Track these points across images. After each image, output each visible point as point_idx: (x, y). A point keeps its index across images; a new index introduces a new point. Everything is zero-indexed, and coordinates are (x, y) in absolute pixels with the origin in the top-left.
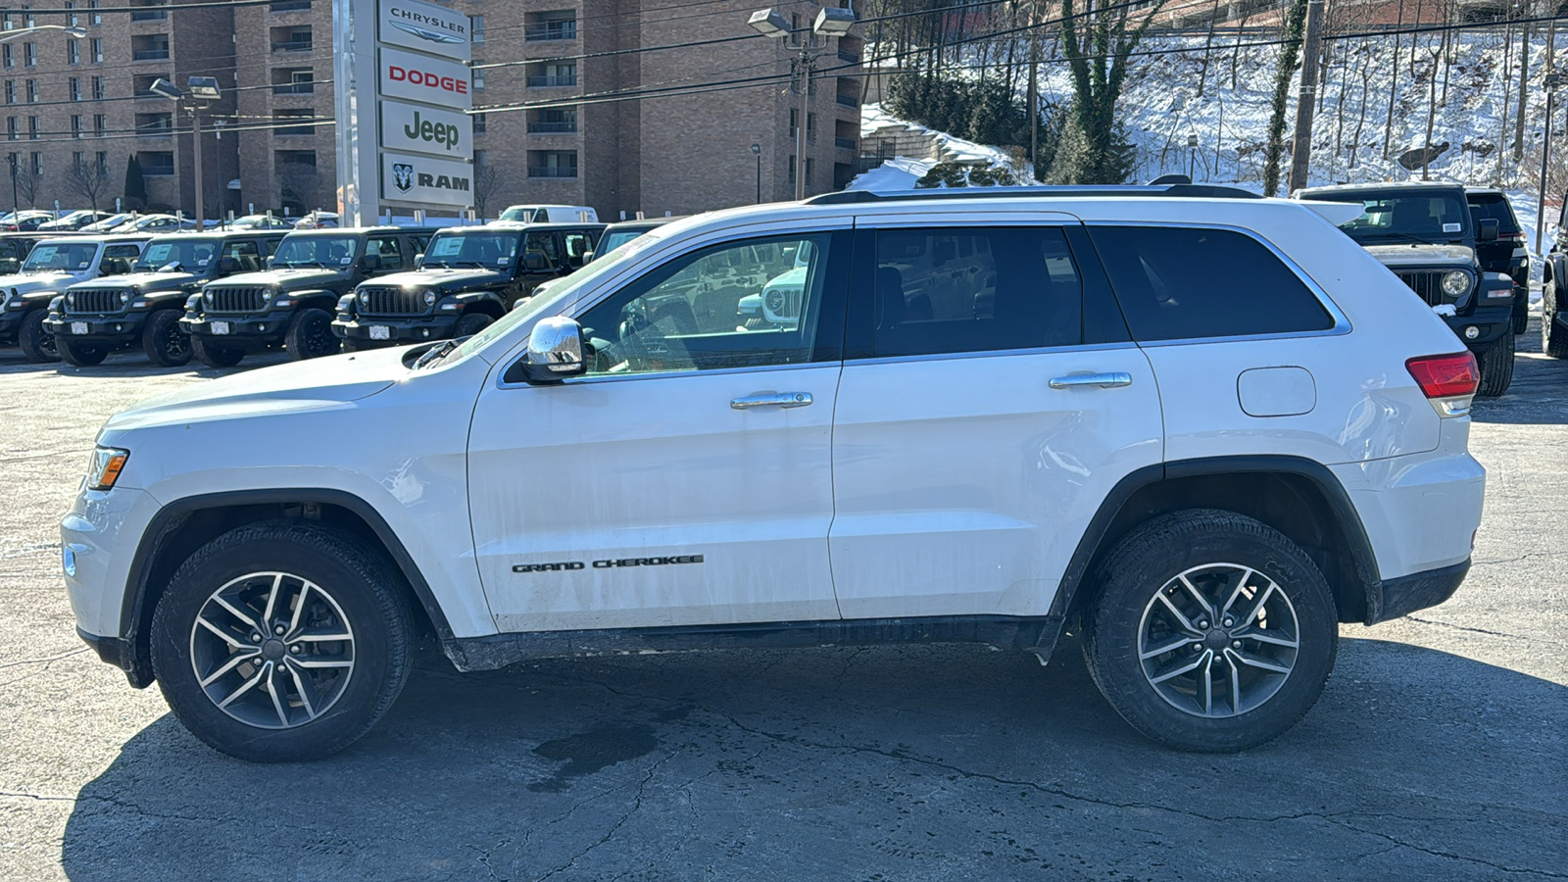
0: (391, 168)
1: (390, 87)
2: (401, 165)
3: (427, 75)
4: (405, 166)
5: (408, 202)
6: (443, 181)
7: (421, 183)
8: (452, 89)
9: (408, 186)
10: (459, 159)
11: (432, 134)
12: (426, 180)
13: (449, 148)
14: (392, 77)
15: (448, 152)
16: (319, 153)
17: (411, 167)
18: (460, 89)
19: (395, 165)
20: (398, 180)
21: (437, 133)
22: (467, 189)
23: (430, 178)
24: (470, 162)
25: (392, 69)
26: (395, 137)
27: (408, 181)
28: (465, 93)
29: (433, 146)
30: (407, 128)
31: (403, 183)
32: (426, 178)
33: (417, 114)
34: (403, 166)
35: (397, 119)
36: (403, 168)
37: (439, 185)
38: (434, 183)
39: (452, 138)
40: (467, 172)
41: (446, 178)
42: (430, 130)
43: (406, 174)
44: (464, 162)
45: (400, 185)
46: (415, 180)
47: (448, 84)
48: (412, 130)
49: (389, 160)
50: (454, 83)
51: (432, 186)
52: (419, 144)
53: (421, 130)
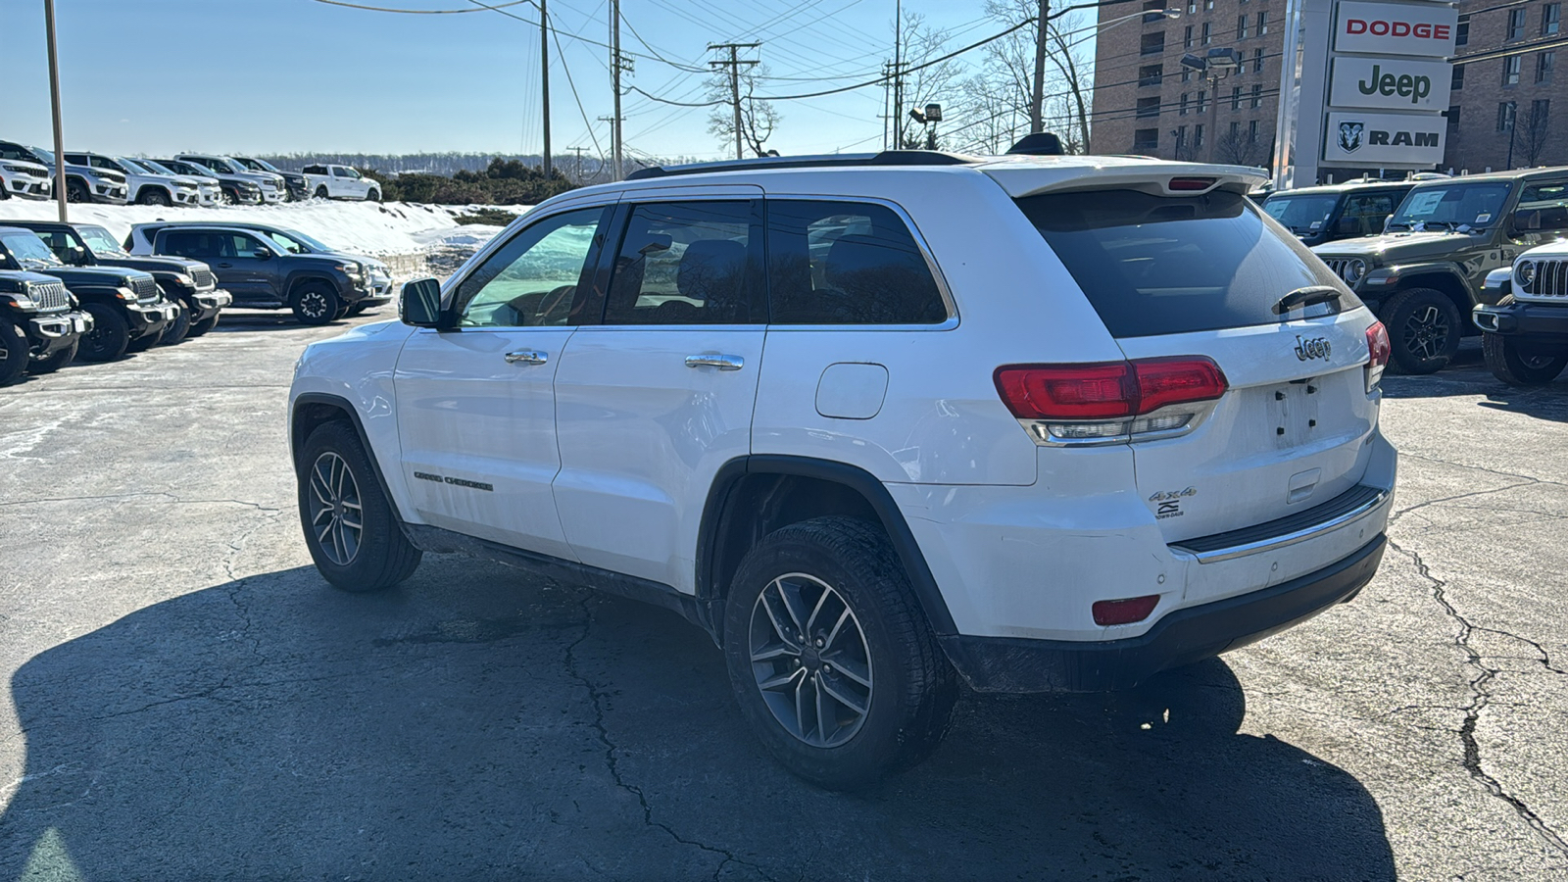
0: (1337, 126)
1: (1344, 41)
2: (1348, 124)
3: (1395, 24)
4: (1355, 124)
5: (1353, 162)
6: (1402, 138)
7: (1373, 141)
8: (1428, 36)
9: (1355, 145)
10: (1432, 113)
11: (1395, 88)
12: (1377, 138)
13: (1415, 101)
14: (1349, 31)
15: (1415, 106)
16: (1464, 108)
17: (1362, 125)
18: (1440, 35)
19: (1342, 124)
20: (1344, 140)
21: (1400, 85)
22: (1435, 144)
23: (1386, 135)
24: (1444, 114)
25: (1350, 22)
26: (1346, 93)
27: (1356, 141)
28: (1447, 38)
29: (1396, 101)
30: (1362, 84)
31: (1350, 143)
32: (1380, 136)
33: (1376, 69)
34: (1352, 125)
35: (1349, 75)
36: (1351, 127)
37: (1396, 142)
38: (1390, 140)
39: (1421, 90)
40: (1440, 127)
41: (1407, 135)
42: (1392, 84)
43: (1354, 133)
44: (1437, 115)
45: (1345, 145)
46: (1365, 136)
47: (1422, 31)
48: (1368, 85)
49: (1335, 119)
50: (1432, 30)
51: (1387, 144)
52: (1377, 99)
53: (1381, 83)
